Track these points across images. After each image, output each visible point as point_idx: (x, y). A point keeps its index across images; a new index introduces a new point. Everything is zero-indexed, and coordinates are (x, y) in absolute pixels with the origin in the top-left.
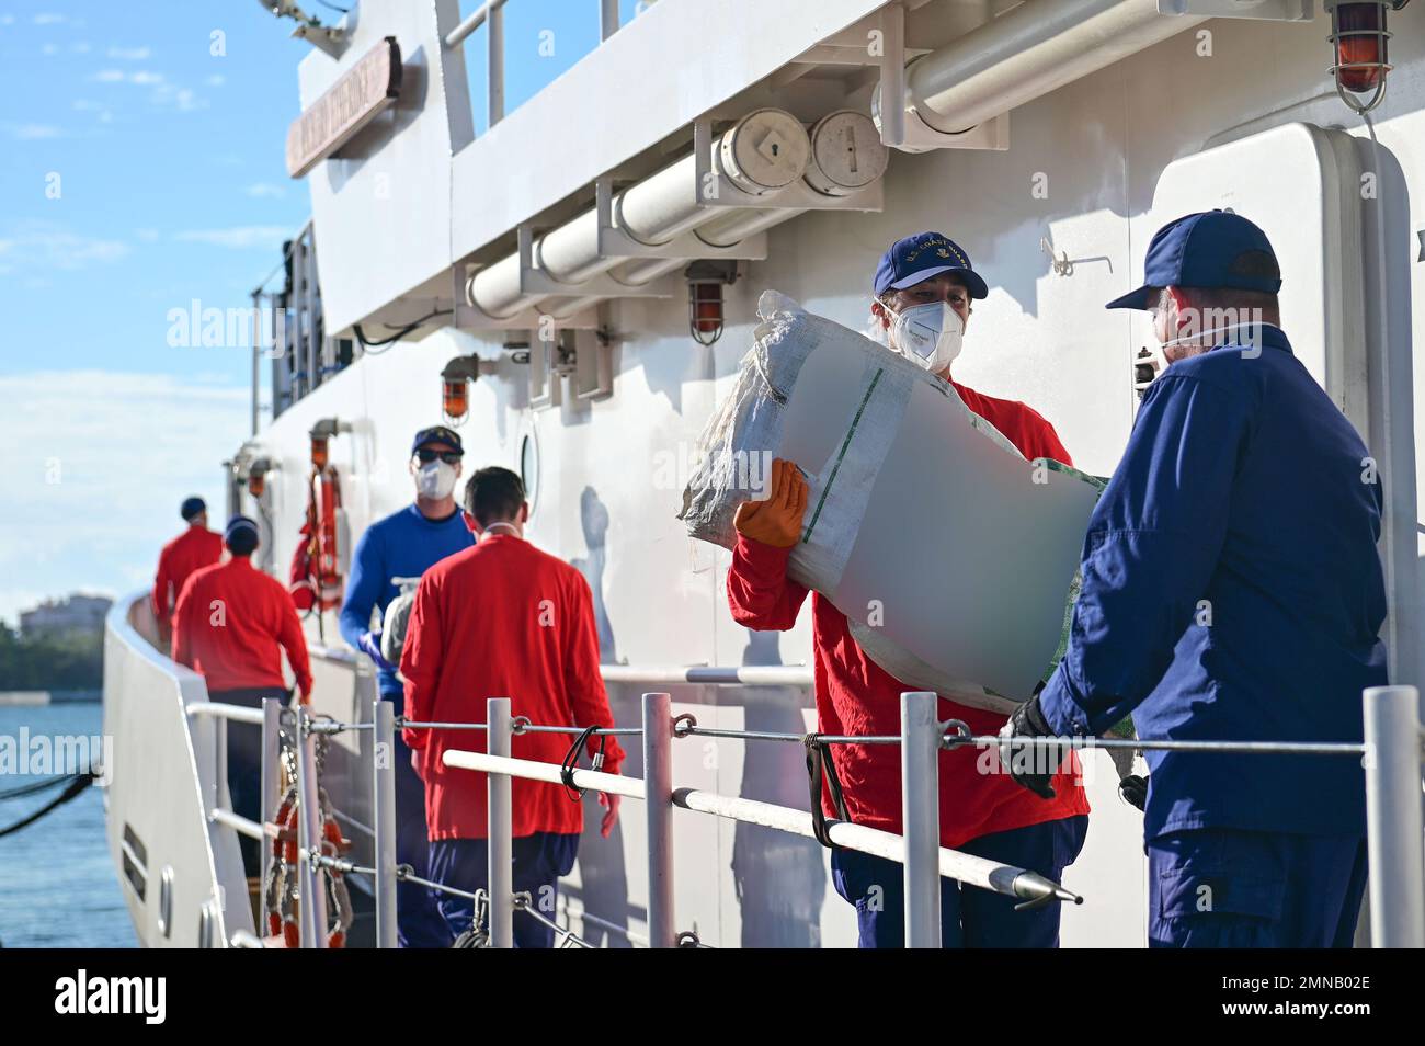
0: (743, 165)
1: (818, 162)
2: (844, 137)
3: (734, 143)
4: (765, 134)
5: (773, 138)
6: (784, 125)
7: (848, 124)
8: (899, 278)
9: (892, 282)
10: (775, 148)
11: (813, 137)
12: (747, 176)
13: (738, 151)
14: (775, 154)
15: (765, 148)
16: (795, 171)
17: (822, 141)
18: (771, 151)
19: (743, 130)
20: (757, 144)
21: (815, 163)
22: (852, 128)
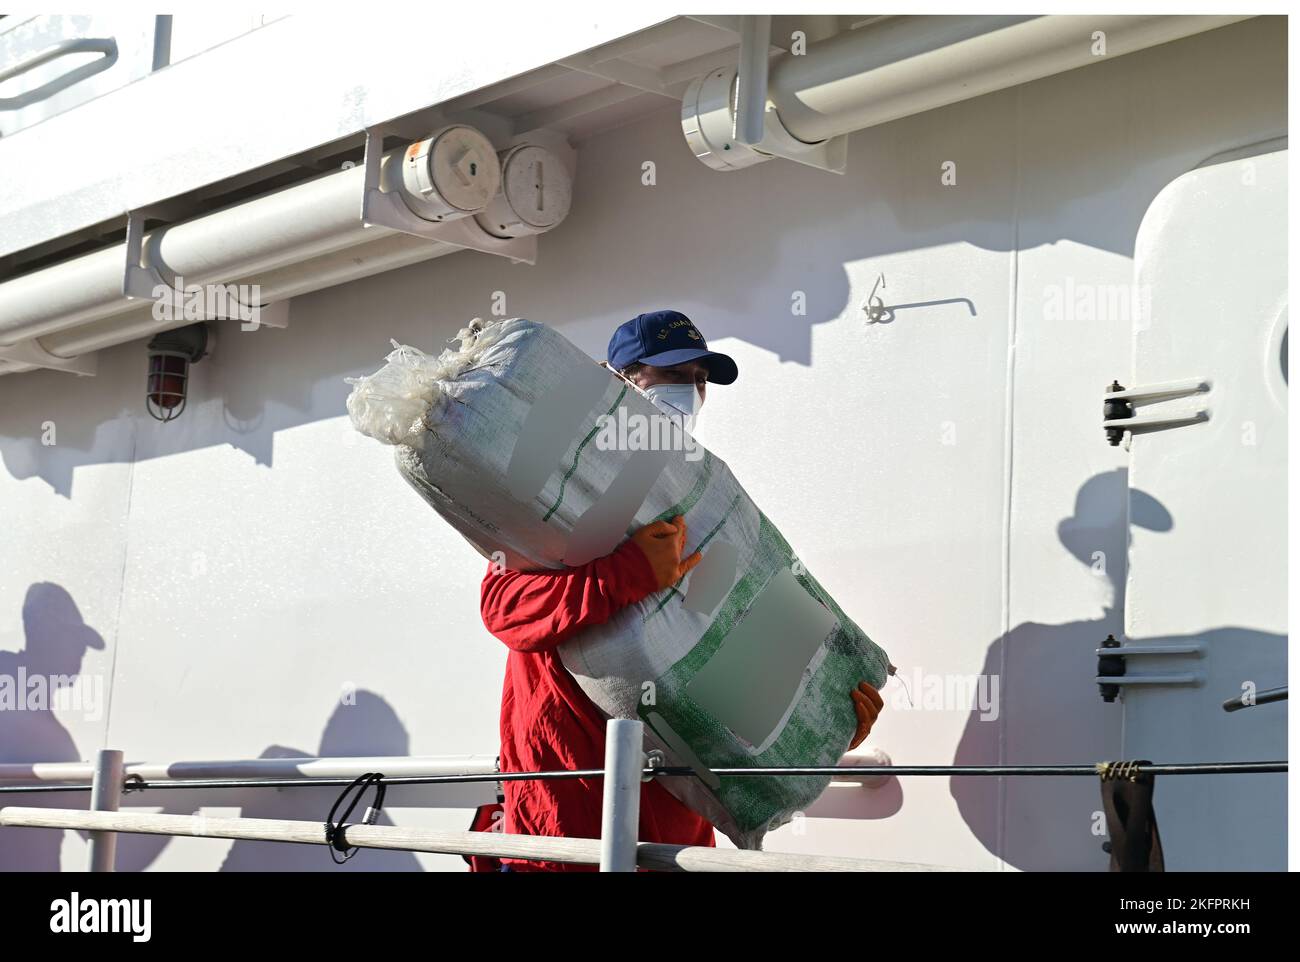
0: (437, 181)
1: (506, 193)
2: (534, 171)
3: (430, 155)
4: (462, 152)
5: (472, 156)
6: (478, 146)
7: (539, 159)
8: (648, 354)
9: (640, 357)
10: (473, 167)
11: (504, 165)
12: (440, 193)
13: (435, 163)
14: (473, 173)
15: (463, 166)
16: (485, 197)
17: (513, 170)
18: (469, 168)
19: (440, 143)
20: (454, 161)
21: (504, 193)
22: (540, 165)
